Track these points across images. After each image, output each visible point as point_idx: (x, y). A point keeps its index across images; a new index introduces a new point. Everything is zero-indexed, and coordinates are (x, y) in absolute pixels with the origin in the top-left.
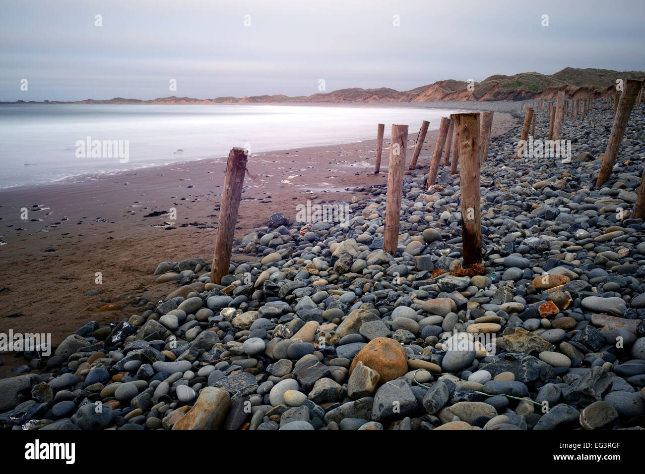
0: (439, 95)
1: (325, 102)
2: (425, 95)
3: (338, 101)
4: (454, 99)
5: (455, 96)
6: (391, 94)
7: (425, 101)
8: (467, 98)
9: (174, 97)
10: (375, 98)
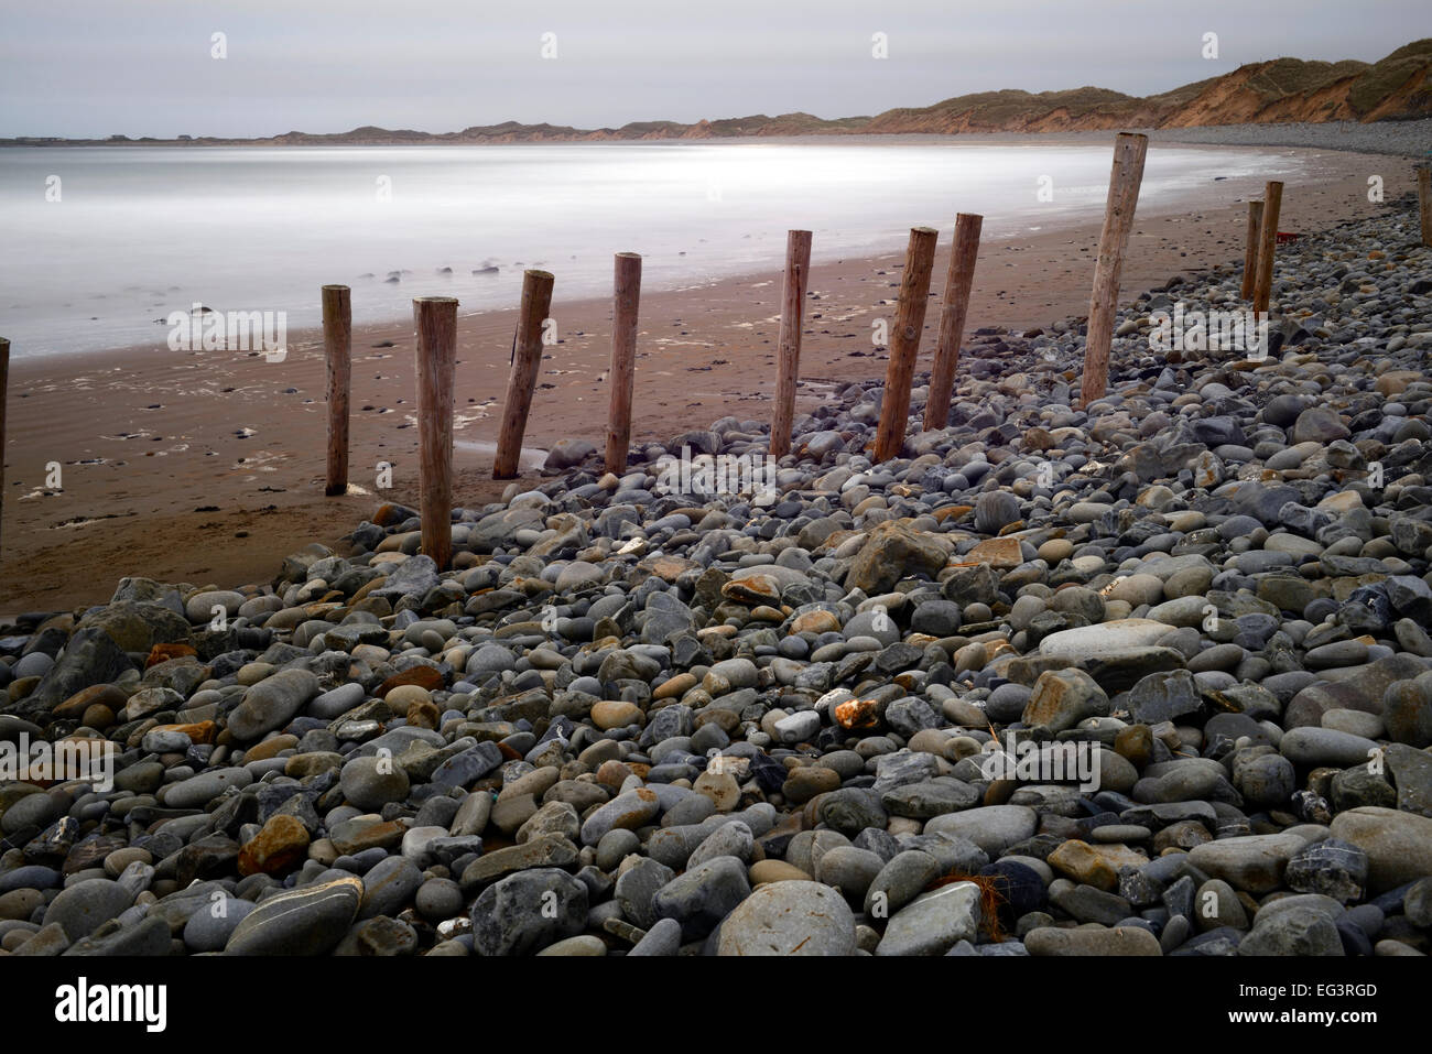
0: (1245, 107)
1: (918, 131)
2: (1206, 107)
3: (953, 128)
4: (1289, 115)
5: (1294, 107)
6: (1106, 107)
7: (1205, 125)
8: (1327, 113)
9: (514, 123)
10: (1058, 120)
